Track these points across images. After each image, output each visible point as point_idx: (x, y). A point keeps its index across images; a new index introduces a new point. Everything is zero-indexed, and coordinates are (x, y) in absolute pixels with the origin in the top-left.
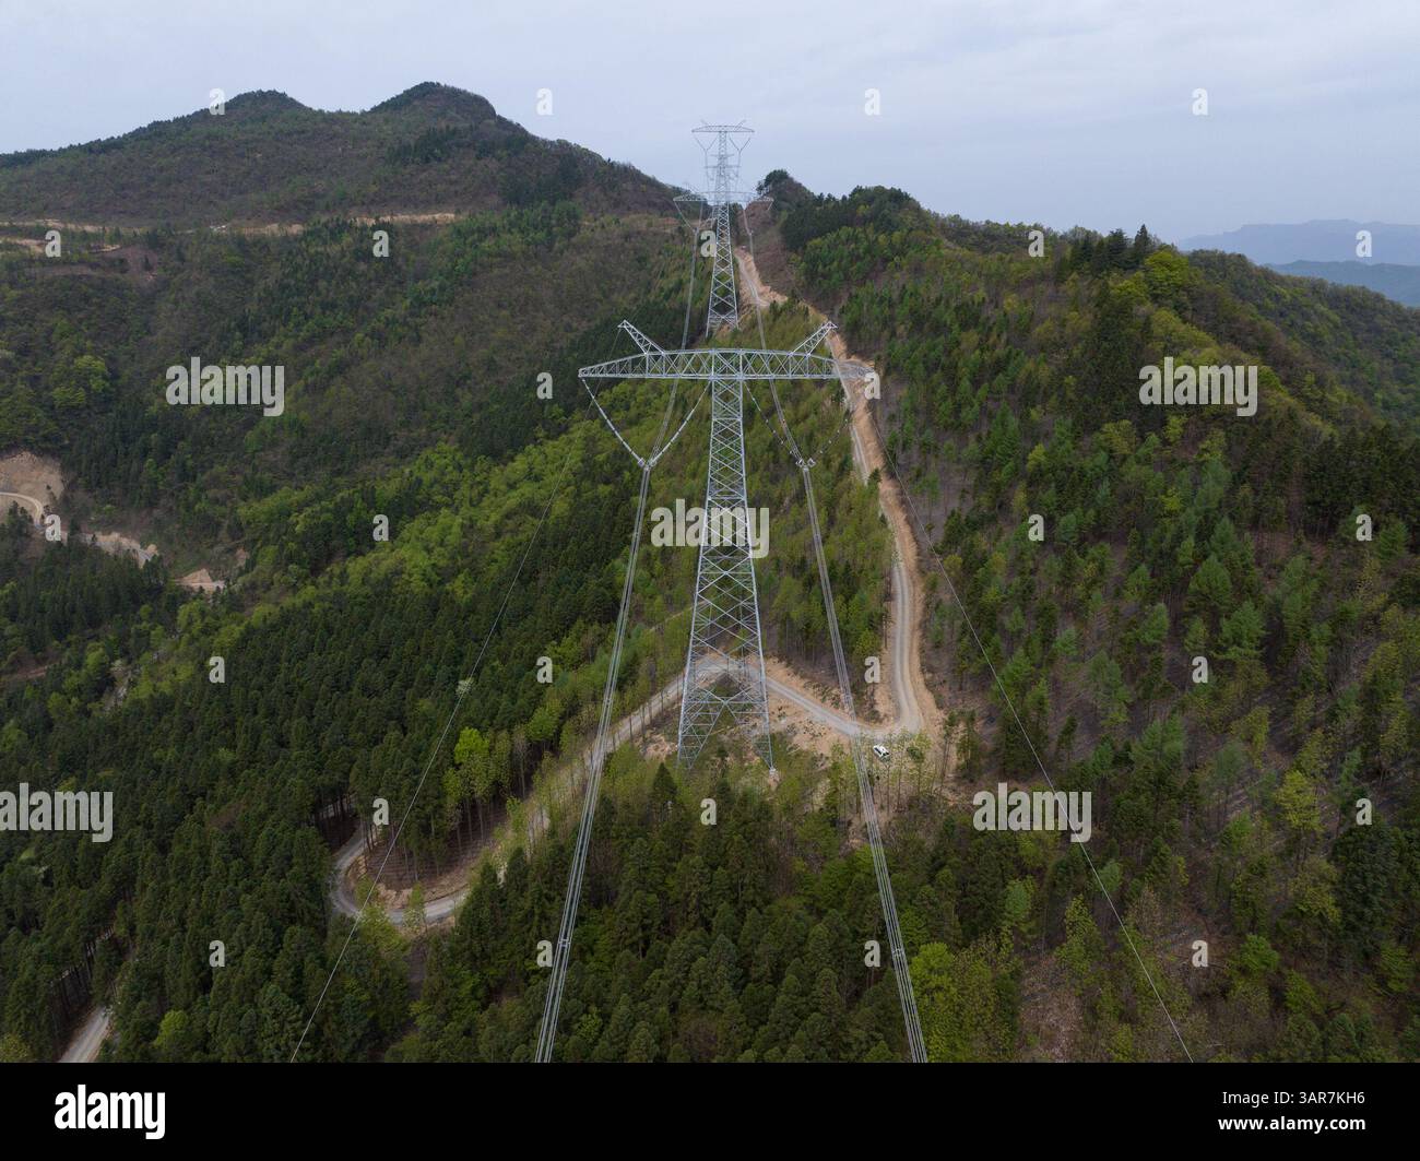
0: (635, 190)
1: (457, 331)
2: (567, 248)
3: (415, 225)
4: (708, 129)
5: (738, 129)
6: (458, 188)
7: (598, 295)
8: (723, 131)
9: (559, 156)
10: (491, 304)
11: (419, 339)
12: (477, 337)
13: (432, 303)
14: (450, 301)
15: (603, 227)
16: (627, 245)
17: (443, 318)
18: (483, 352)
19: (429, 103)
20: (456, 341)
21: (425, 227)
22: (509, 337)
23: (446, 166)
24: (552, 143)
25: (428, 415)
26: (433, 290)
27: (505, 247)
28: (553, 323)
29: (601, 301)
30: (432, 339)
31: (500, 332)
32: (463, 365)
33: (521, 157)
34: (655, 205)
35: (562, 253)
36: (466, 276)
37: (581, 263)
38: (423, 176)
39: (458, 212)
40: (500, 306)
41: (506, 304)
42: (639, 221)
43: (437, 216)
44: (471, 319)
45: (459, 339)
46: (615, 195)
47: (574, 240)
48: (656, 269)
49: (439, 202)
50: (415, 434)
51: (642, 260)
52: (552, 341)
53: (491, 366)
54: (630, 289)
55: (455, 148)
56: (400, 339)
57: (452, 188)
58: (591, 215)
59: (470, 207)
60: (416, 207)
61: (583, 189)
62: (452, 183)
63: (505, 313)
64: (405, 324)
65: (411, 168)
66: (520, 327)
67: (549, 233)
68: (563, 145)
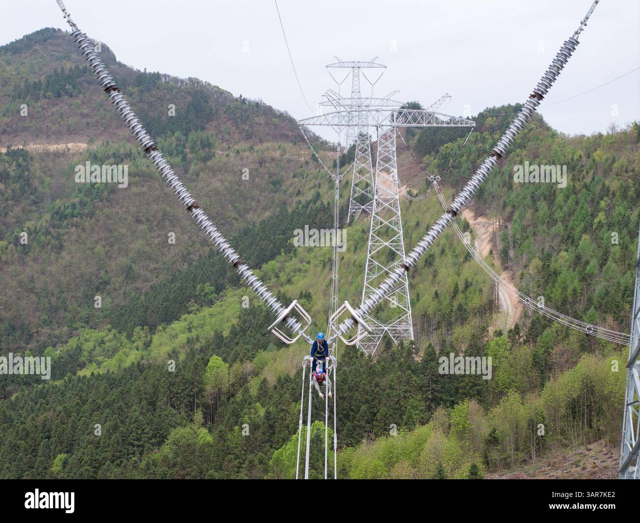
0: (267, 124)
1: (97, 242)
2: (202, 170)
3: (47, 154)
4: (341, 64)
5: (371, 65)
6: (89, 120)
7: (233, 214)
8: (356, 67)
9: (189, 93)
10: (130, 218)
11: (61, 248)
12: (116, 247)
13: (73, 216)
14: (91, 215)
15: (238, 152)
16: (261, 170)
17: (84, 230)
18: (123, 260)
19: (49, 47)
20: (96, 250)
21: (57, 155)
22: (147, 249)
23: (78, 101)
24: (182, 81)
25: (69, 315)
26: (74, 206)
27: (144, 168)
28: (190, 238)
29: (237, 219)
30: (73, 248)
31: (138, 245)
32: (103, 272)
33: (153, 93)
34: (288, 137)
35: (198, 175)
36: (106, 193)
37: (216, 184)
38: (55, 109)
39: (91, 142)
40: (138, 221)
41: (143, 219)
42: (271, 149)
43: (70, 145)
44: (111, 231)
45: (99, 248)
46: (247, 128)
47: (209, 163)
48: (291, 190)
49: (72, 133)
50: (57, 332)
51: (276, 184)
52: (189, 253)
53: (129, 274)
54: (265, 209)
55: (86, 85)
56: (43, 246)
57: (84, 121)
58: (225, 145)
59: (103, 138)
60: (48, 137)
61: (214, 123)
62: (84, 116)
63: (143, 227)
64: (48, 233)
65: (42, 102)
66: (157, 241)
67: (184, 159)
68: (193, 82)
